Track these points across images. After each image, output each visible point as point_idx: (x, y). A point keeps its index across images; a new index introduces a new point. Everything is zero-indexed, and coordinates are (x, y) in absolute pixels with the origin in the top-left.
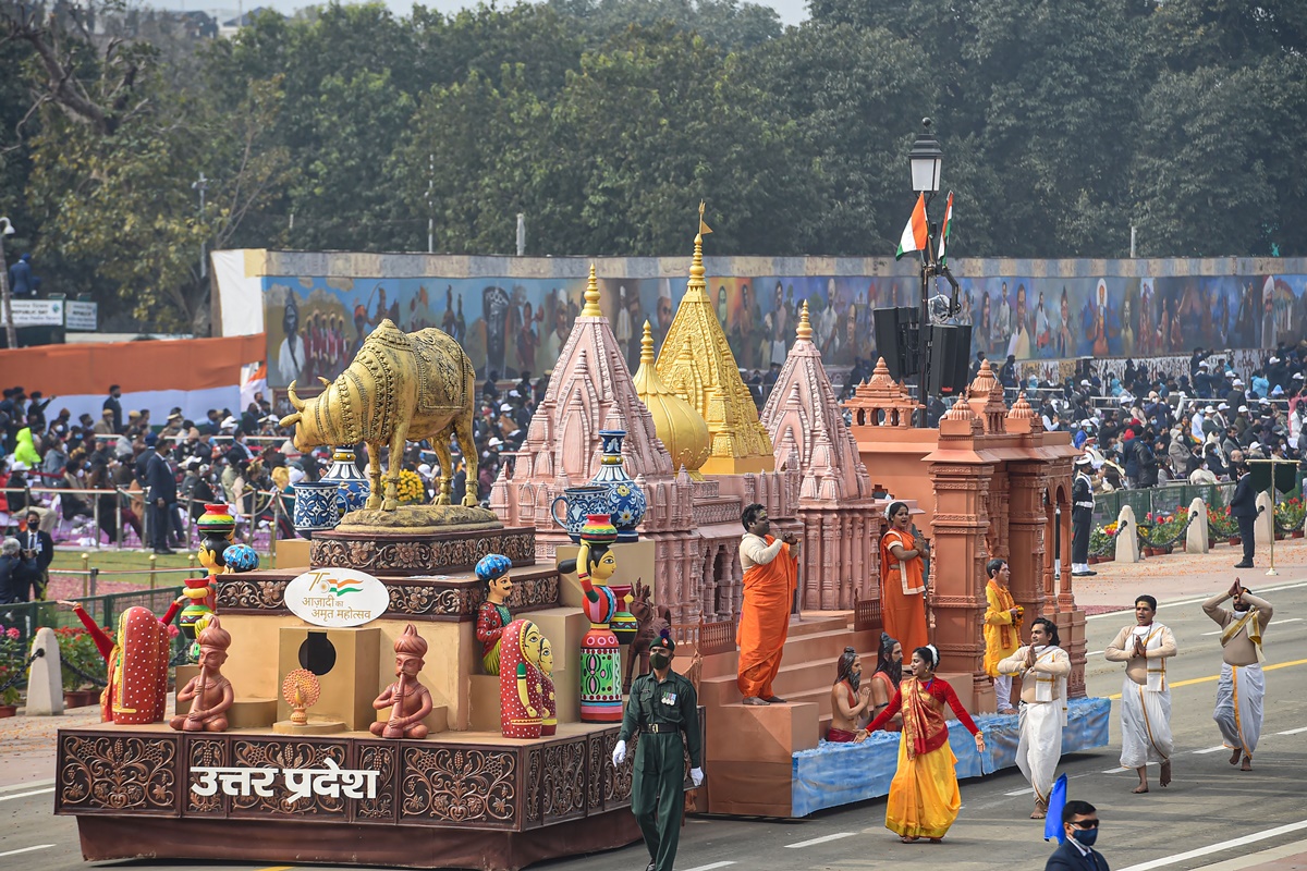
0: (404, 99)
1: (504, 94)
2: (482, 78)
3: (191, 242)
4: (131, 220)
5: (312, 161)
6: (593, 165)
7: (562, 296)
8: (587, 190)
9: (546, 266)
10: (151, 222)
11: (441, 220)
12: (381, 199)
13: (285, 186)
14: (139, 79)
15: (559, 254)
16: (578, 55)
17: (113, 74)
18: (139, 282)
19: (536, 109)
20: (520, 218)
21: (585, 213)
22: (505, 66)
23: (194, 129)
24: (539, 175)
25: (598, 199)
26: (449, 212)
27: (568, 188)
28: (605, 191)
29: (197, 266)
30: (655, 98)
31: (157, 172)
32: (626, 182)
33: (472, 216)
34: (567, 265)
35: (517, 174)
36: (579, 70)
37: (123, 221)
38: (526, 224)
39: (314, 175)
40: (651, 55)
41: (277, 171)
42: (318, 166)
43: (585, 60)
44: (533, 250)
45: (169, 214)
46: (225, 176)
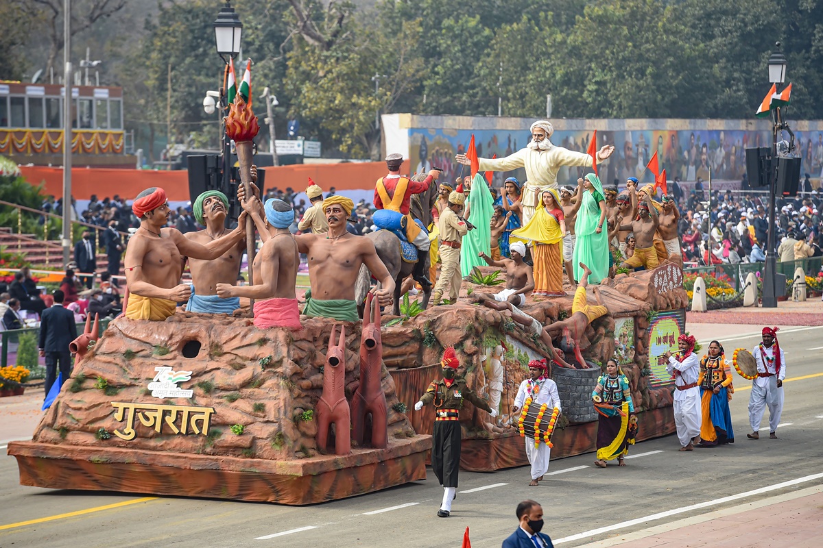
0: (487, 32)
1: (541, 29)
2: (529, 20)
3: (371, 110)
4: (339, 97)
5: (436, 65)
6: (590, 68)
7: (571, 140)
8: (586, 82)
9: (563, 124)
10: (349, 98)
11: (506, 99)
12: (473, 87)
13: (422, 79)
14: (345, 21)
15: (570, 117)
16: (583, 7)
17: (331, 18)
18: (343, 131)
19: (559, 37)
20: (549, 97)
21: (585, 94)
22: (542, 14)
23: (374, 49)
24: (559, 74)
25: (592, 87)
26: (510, 94)
27: (576, 81)
28: (597, 83)
29: (374, 122)
30: (625, 31)
31: (353, 72)
32: (608, 77)
33: (522, 96)
34: (574, 123)
35: (548, 73)
36: (583, 16)
37: (335, 98)
38: (553, 101)
39: (437, 73)
40: (623, 8)
41: (417, 71)
42: (439, 69)
43: (586, 10)
44: (556, 114)
45: (359, 95)
46: (389, 74)
